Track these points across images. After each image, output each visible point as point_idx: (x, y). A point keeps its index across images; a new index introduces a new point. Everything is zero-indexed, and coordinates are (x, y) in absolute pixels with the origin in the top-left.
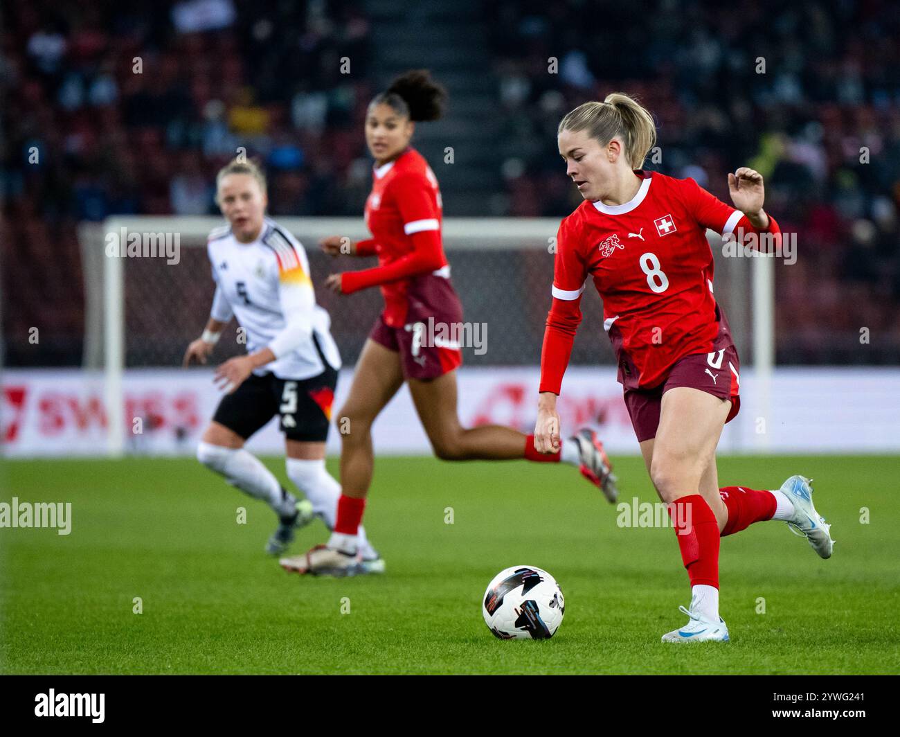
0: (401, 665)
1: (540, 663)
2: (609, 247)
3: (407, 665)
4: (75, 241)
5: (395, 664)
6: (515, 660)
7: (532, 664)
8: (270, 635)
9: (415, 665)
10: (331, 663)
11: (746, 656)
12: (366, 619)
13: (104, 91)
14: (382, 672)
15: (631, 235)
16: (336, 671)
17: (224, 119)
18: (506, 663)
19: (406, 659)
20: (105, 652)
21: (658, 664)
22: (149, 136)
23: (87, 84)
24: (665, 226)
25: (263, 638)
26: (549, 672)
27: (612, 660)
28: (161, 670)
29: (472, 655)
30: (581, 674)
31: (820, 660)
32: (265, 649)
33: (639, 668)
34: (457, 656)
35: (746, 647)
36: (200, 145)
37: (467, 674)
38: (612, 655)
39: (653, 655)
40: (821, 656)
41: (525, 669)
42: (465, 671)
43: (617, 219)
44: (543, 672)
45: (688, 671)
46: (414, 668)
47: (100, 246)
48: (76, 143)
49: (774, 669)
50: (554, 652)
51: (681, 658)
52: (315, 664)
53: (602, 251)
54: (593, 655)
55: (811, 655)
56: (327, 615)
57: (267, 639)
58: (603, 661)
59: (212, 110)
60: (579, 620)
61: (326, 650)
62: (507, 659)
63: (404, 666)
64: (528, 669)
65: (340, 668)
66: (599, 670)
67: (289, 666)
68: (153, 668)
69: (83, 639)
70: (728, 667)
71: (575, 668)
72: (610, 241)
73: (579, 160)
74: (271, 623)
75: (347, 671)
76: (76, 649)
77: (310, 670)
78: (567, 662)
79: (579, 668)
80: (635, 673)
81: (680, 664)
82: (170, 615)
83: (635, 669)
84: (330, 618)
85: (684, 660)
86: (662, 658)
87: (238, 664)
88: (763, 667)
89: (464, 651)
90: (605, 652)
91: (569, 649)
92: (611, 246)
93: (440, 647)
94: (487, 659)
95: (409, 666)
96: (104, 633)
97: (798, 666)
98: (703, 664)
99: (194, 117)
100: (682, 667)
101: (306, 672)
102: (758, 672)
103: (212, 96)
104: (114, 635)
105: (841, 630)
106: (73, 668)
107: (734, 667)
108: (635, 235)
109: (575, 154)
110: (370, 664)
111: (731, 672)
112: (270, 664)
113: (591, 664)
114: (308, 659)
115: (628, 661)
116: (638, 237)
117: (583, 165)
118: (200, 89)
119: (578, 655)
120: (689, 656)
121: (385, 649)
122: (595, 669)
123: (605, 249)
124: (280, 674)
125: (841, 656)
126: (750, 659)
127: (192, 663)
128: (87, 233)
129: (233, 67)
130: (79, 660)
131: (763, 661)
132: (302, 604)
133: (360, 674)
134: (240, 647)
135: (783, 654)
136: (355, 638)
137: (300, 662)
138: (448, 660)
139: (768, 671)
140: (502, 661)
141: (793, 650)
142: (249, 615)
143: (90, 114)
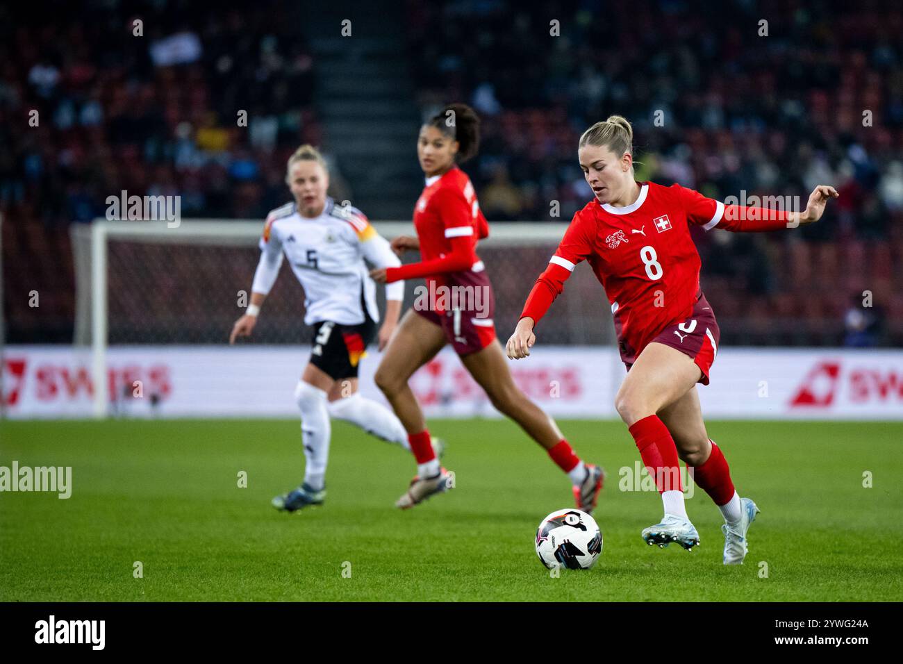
0: (337, 593)
1: (453, 591)
2: (615, 240)
3: (342, 592)
4: (67, 239)
5: (331, 592)
6: (432, 588)
7: (446, 592)
8: (228, 567)
9: (349, 593)
10: (279, 590)
11: (623, 586)
12: (308, 554)
13: (91, 114)
14: (321, 599)
15: (634, 231)
16: (283, 598)
17: (192, 137)
18: (425, 591)
19: (341, 587)
20: (90, 581)
21: (550, 593)
22: (129, 152)
23: (78, 109)
24: (663, 224)
25: (221, 569)
26: (459, 599)
27: (512, 589)
28: (137, 596)
29: (396, 584)
30: (487, 600)
31: (685, 589)
32: (223, 579)
33: (535, 596)
34: (384, 585)
35: (624, 579)
36: (173, 160)
37: (391, 601)
38: (512, 585)
39: (547, 585)
40: (685, 586)
41: (440, 596)
42: (390, 598)
43: (623, 218)
44: (455, 599)
45: (575, 599)
46: (348, 595)
47: (88, 243)
48: (68, 157)
49: (647, 597)
50: (464, 582)
51: (569, 588)
52: (265, 591)
53: (608, 243)
54: (497, 585)
55: (678, 586)
56: (275, 551)
57: (225, 571)
58: (505, 590)
59: (183, 131)
60: (485, 556)
61: (274, 580)
62: (425, 588)
63: (339, 593)
64: (442, 596)
65: (286, 595)
66: (502, 597)
67: (244, 593)
68: (129, 594)
69: (72, 570)
70: (608, 595)
71: (481, 596)
72: (616, 235)
73: (599, 170)
74: (229, 557)
75: (292, 597)
76: (66, 579)
77: (260, 596)
78: (475, 590)
79: (484, 596)
80: (532, 600)
81: (568, 592)
82: (144, 550)
83: (532, 597)
84: (278, 553)
85: (572, 589)
86: (554, 587)
87: (201, 591)
88: (638, 595)
89: (389, 581)
90: (507, 582)
91: (477, 579)
92: (617, 240)
93: (369, 578)
94: (408, 588)
95: (344, 593)
96: (89, 565)
97: (666, 595)
98: (588, 592)
99: (168, 136)
100: (570, 595)
101: (257, 599)
102: (632, 600)
103: (181, 120)
104: (98, 566)
105: (702, 565)
106: (62, 594)
107: (613, 595)
108: (638, 231)
109: (597, 165)
110: (311, 591)
111: (611, 600)
112: (227, 591)
113: (495, 592)
114: (259, 587)
115: (525, 590)
116: (640, 233)
117: (604, 174)
118: (173, 113)
119: (484, 585)
120: (576, 586)
121: (323, 579)
122: (497, 596)
123: (611, 242)
124: (235, 601)
125: (702, 586)
126: (627, 588)
127: (163, 590)
128: (77, 232)
129: (200, 95)
130: (68, 587)
131: (637, 590)
132: (254, 541)
133: (302, 600)
134: (202, 577)
135: (654, 584)
136: (299, 570)
137: (252, 590)
138: (376, 589)
139: (641, 598)
140: (421, 590)
141: (663, 581)
142: (210, 550)
143: (80, 133)
